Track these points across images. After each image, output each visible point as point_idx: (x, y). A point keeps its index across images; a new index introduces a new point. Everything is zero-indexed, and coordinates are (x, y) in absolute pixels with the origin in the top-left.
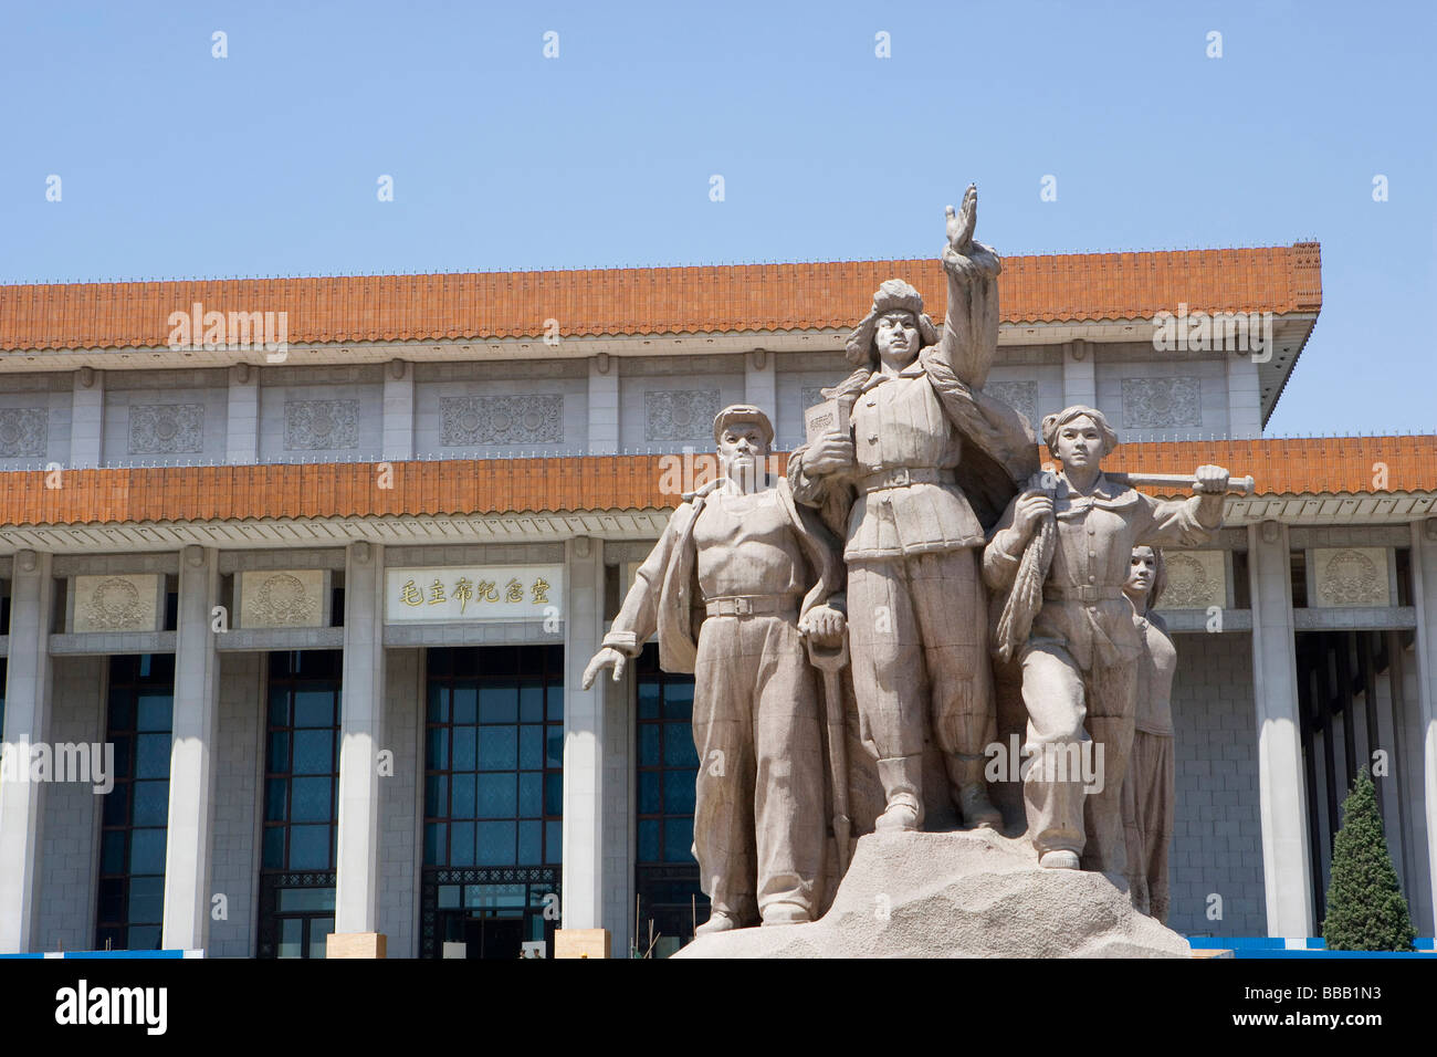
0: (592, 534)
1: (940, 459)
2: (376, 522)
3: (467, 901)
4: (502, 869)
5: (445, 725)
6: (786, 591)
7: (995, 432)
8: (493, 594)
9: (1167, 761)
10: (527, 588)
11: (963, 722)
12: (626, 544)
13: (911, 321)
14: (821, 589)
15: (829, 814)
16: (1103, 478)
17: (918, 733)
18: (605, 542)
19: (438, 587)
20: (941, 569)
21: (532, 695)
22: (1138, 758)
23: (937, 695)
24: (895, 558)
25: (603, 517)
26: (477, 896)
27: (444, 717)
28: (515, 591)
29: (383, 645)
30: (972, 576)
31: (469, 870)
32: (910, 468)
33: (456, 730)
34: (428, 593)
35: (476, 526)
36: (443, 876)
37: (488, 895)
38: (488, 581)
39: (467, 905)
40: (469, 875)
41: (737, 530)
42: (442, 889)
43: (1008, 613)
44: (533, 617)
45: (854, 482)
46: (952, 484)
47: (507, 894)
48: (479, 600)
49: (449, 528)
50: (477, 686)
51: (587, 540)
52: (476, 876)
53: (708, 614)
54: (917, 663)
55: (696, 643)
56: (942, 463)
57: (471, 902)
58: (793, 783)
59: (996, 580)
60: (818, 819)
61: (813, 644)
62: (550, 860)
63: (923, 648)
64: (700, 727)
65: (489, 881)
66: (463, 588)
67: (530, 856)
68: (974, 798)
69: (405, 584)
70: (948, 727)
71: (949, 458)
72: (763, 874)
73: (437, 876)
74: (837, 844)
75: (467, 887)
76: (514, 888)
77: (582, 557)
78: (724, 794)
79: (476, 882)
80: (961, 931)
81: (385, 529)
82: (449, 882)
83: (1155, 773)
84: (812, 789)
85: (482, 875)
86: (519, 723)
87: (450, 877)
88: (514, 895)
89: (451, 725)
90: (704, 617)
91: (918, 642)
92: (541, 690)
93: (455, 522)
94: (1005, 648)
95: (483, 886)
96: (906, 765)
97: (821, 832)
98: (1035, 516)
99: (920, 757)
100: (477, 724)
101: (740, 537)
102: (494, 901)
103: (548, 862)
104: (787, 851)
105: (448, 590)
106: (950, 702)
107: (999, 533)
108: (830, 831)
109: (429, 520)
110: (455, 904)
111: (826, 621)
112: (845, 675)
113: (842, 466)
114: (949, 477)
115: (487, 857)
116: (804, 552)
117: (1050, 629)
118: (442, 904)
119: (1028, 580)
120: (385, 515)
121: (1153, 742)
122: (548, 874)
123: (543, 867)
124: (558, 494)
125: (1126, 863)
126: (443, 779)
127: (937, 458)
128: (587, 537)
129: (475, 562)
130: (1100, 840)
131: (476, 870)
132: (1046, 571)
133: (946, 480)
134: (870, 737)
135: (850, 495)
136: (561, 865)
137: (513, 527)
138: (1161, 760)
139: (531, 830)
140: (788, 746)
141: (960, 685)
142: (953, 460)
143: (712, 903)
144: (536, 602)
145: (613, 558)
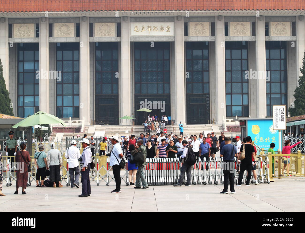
8: (157, 29)
10: (165, 28)
12: (189, 18)
18: (184, 17)
19: (143, 27)
21: (160, 52)
28: (162, 29)
29: (130, 41)
34: (141, 29)
38: (156, 26)
48: (153, 31)
51: (180, 16)
66: (149, 27)
69: (135, 26)
86: (157, 60)
87: (141, 96)
100: (147, 60)
103: (165, 93)
105: (146, 28)
115: (150, 92)
144: (167, 31)
145: (186, 21)
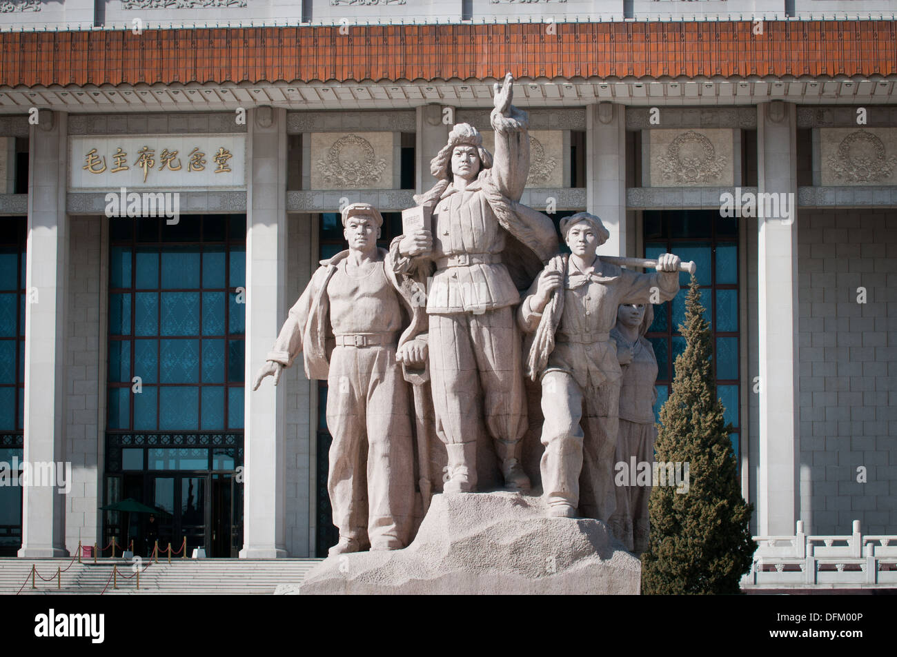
0: (275, 104)
1: (491, 247)
2: (60, 91)
3: (150, 462)
4: (185, 434)
5: (127, 290)
6: (389, 330)
7: (528, 230)
8: (175, 162)
9: (647, 441)
10: (210, 157)
11: (504, 419)
12: (309, 114)
13: (474, 152)
14: (412, 329)
15: (417, 477)
16: (598, 260)
17: (474, 427)
18: (288, 111)
19: (121, 155)
20: (489, 321)
21: (214, 260)
22: (626, 439)
23: (487, 401)
24: (459, 314)
25: (286, 87)
26: (160, 459)
27: (126, 283)
28: (198, 160)
29: (67, 213)
30: (510, 325)
31: (152, 434)
32: (469, 254)
33: (139, 295)
34: (111, 162)
35: (160, 96)
36: (127, 440)
37: (172, 458)
38: (171, 150)
39: (150, 468)
40: (152, 440)
41: (356, 290)
42: (125, 452)
43: (533, 350)
44: (215, 187)
45: (433, 260)
46: (499, 264)
47: (190, 457)
48: (162, 169)
49: (133, 98)
50: (160, 251)
51: (269, 109)
52: (159, 440)
53: (337, 344)
54: (474, 381)
55: (329, 360)
56: (491, 250)
57: (154, 464)
58: (392, 458)
59: (526, 328)
60: (410, 480)
61: (406, 367)
62: (232, 425)
63: (478, 371)
64: (331, 418)
65: (172, 445)
66: (145, 156)
67: (212, 422)
68: (512, 468)
69: (88, 151)
70: (495, 423)
71: (497, 246)
72: (372, 516)
73: (121, 440)
74: (422, 497)
75: (150, 451)
76: (196, 451)
77: (263, 127)
78: (348, 462)
79: (159, 445)
80: (495, 556)
81: (69, 99)
82: (133, 446)
83: (639, 448)
84: (406, 461)
85: (165, 440)
86: (201, 290)
87: (133, 440)
88: (196, 458)
89: (133, 291)
90: (334, 346)
91: (475, 367)
92: (223, 255)
93: (139, 92)
94: (532, 373)
95: (166, 450)
96: (465, 448)
97: (411, 489)
98: (551, 288)
99: (475, 443)
100: (160, 290)
101: (358, 295)
102: (177, 464)
103: (230, 426)
104: (387, 502)
105: (132, 158)
106: (495, 406)
107: (528, 297)
108: (417, 489)
109: (113, 90)
110: (139, 466)
111: (414, 352)
112: (427, 387)
113: (425, 252)
114: (497, 259)
115: (170, 422)
116: (401, 303)
117: (560, 361)
118: (127, 466)
119: (545, 330)
120: (69, 84)
121: (637, 428)
122: (230, 440)
123: (225, 432)
124: (241, 64)
125: (616, 508)
126: (126, 345)
127: (488, 246)
128: (269, 106)
129: (157, 131)
130: (596, 495)
131: (159, 435)
132: (557, 325)
133: (494, 261)
134: (441, 429)
135: (431, 269)
136: (243, 430)
137: (196, 97)
138: (643, 441)
139: (213, 395)
140: (388, 434)
141: (502, 396)
142: (500, 247)
143: (340, 532)
144: (219, 171)
145: (296, 128)
